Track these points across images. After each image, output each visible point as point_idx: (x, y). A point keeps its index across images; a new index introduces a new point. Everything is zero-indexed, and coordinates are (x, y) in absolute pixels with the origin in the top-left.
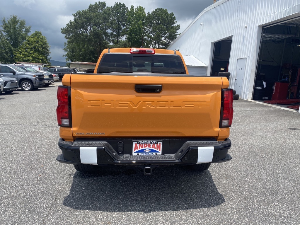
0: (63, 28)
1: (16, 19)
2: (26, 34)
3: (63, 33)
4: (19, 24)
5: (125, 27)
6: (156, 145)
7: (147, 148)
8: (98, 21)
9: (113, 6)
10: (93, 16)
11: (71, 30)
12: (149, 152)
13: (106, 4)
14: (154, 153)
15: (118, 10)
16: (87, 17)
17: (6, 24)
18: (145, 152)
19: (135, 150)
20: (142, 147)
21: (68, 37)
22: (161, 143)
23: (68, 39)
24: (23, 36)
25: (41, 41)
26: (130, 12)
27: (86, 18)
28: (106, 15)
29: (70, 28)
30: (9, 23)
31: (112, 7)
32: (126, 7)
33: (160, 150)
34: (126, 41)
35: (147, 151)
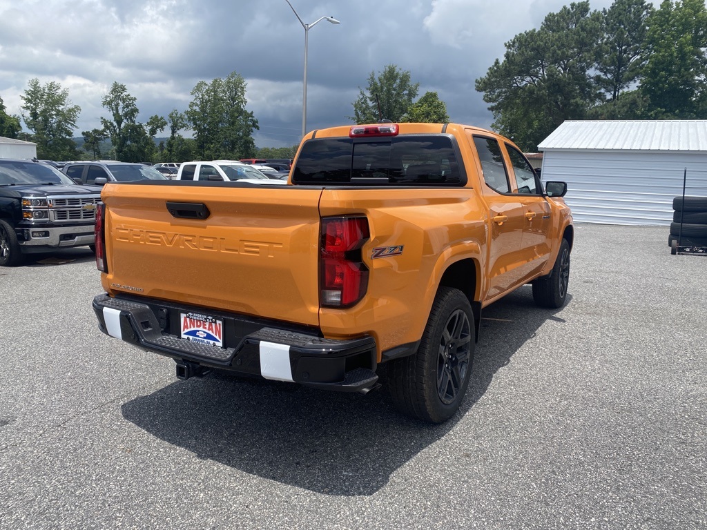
0: (481, 78)
1: (394, 72)
2: (410, 100)
3: (479, 89)
4: (398, 81)
5: (639, 57)
6: (213, 324)
7: (201, 328)
8: (563, 53)
9: (608, 8)
10: (552, 41)
11: (496, 81)
12: (204, 338)
13: (590, 6)
14: (212, 342)
15: (620, 14)
16: (535, 46)
17: (375, 84)
18: (198, 336)
19: (184, 330)
20: (194, 327)
21: (490, 99)
22: (221, 322)
23: (490, 101)
24: (402, 105)
25: (435, 112)
26: (660, 13)
27: (533, 49)
28: (584, 34)
29: (494, 76)
30: (380, 80)
31: (604, 11)
32: (646, 4)
33: (220, 338)
34: (636, 95)
35: (201, 335)
